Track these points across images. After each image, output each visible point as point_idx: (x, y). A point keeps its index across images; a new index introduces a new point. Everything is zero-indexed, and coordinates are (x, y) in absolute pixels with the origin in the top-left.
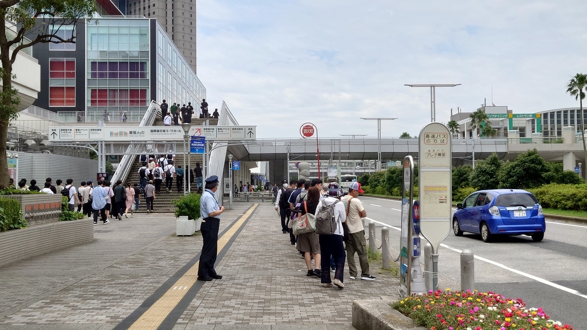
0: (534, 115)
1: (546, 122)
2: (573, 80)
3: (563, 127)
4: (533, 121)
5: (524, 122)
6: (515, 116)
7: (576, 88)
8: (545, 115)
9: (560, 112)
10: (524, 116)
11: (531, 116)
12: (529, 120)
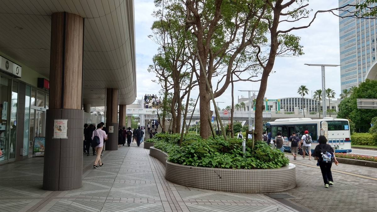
0: (277, 100)
1: (281, 103)
2: (300, 88)
3: (295, 107)
4: (276, 103)
5: (272, 103)
6: (268, 100)
7: (301, 91)
8: (281, 100)
9: (288, 99)
10: (272, 100)
11: (275, 100)
12: (274, 102)
